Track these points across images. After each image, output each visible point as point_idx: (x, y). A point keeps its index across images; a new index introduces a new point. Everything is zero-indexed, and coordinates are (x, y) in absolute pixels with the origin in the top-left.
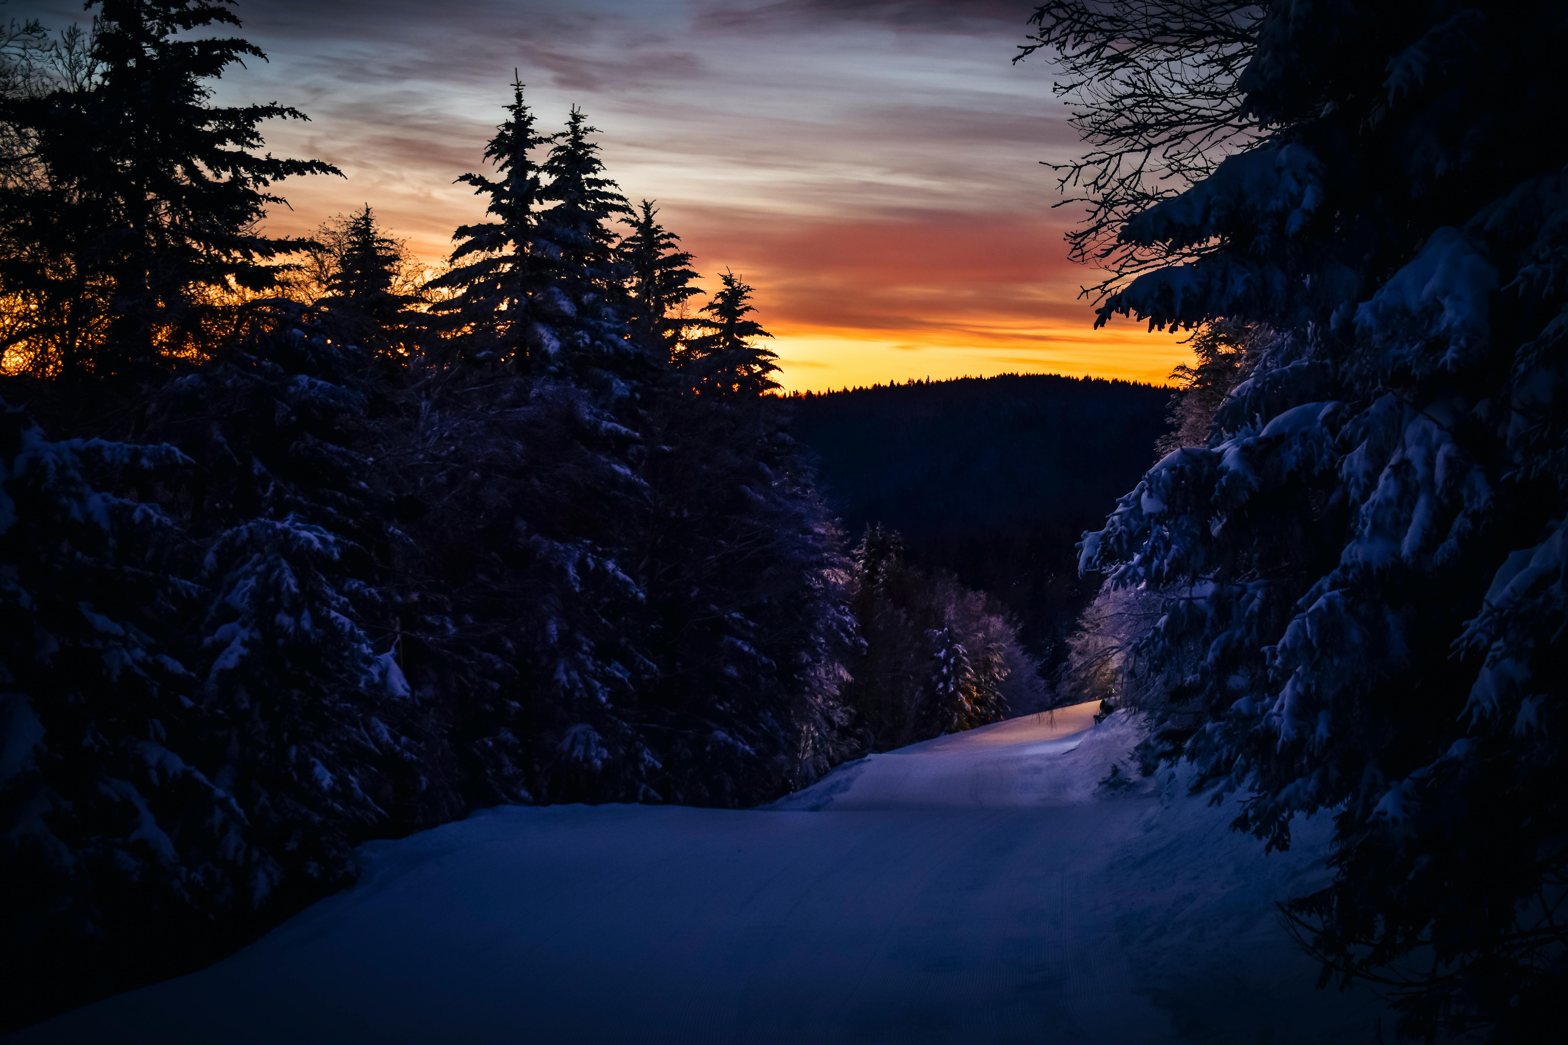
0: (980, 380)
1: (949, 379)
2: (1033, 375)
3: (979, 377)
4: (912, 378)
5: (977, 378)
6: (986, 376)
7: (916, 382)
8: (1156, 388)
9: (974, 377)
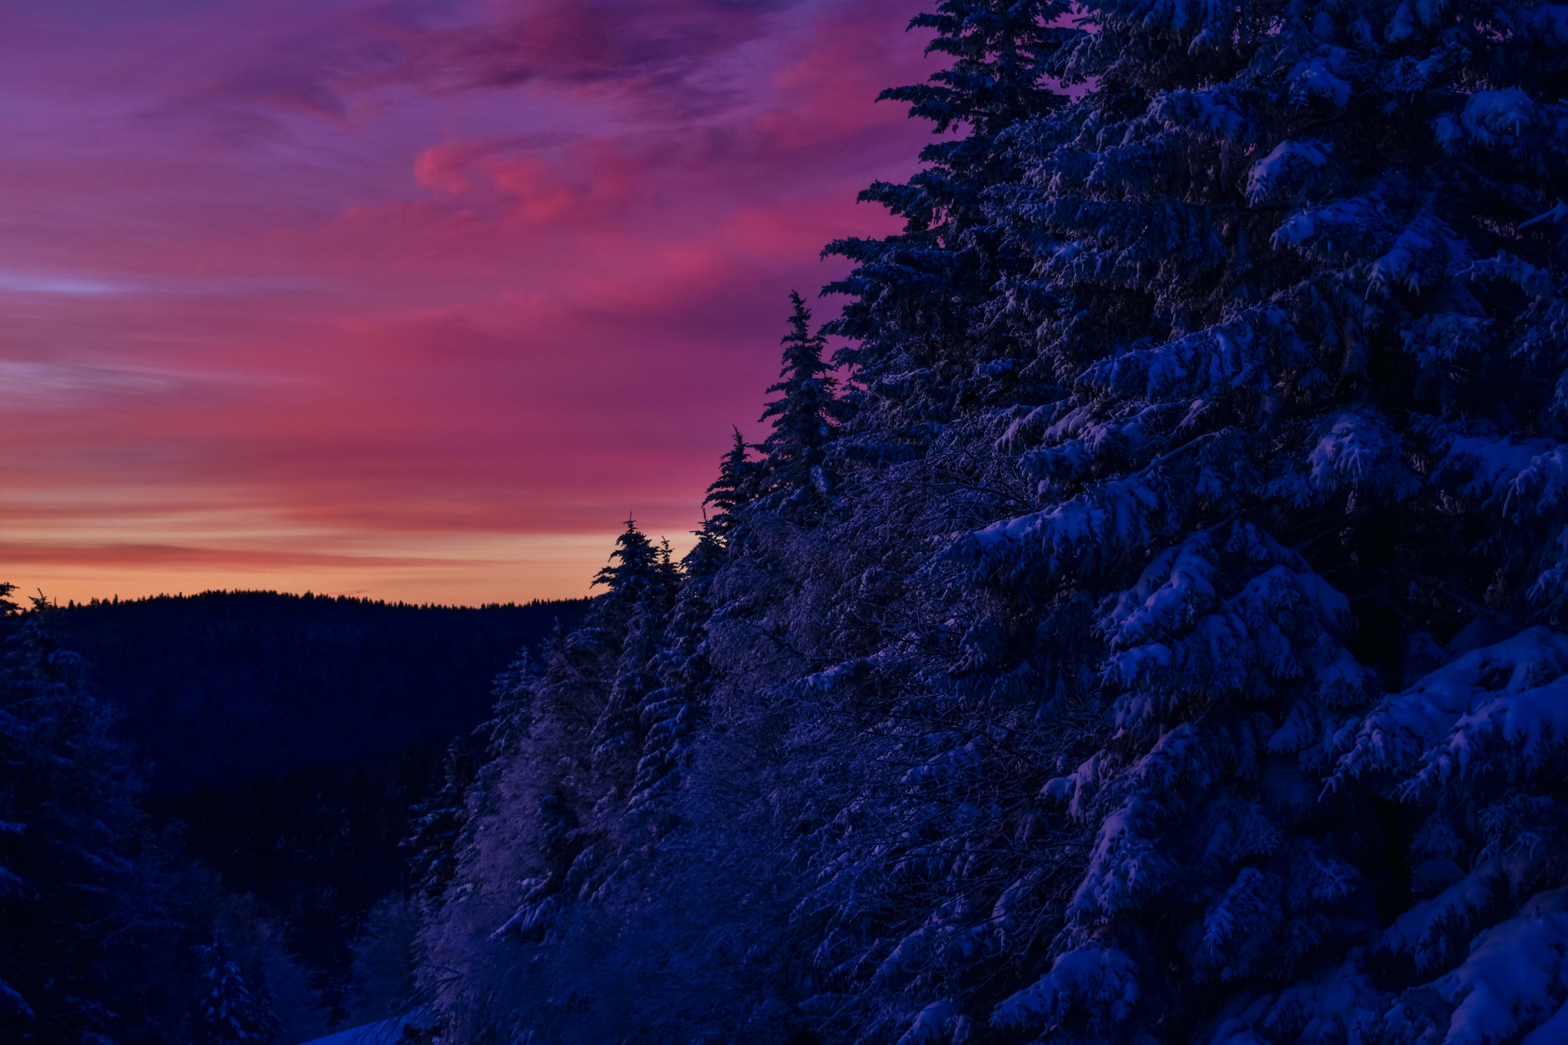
0: (179, 599)
1: (141, 598)
2: (244, 593)
3: (178, 595)
4: (95, 597)
5: (175, 597)
6: (187, 594)
7: (101, 602)
8: (390, 605)
9: (172, 595)
